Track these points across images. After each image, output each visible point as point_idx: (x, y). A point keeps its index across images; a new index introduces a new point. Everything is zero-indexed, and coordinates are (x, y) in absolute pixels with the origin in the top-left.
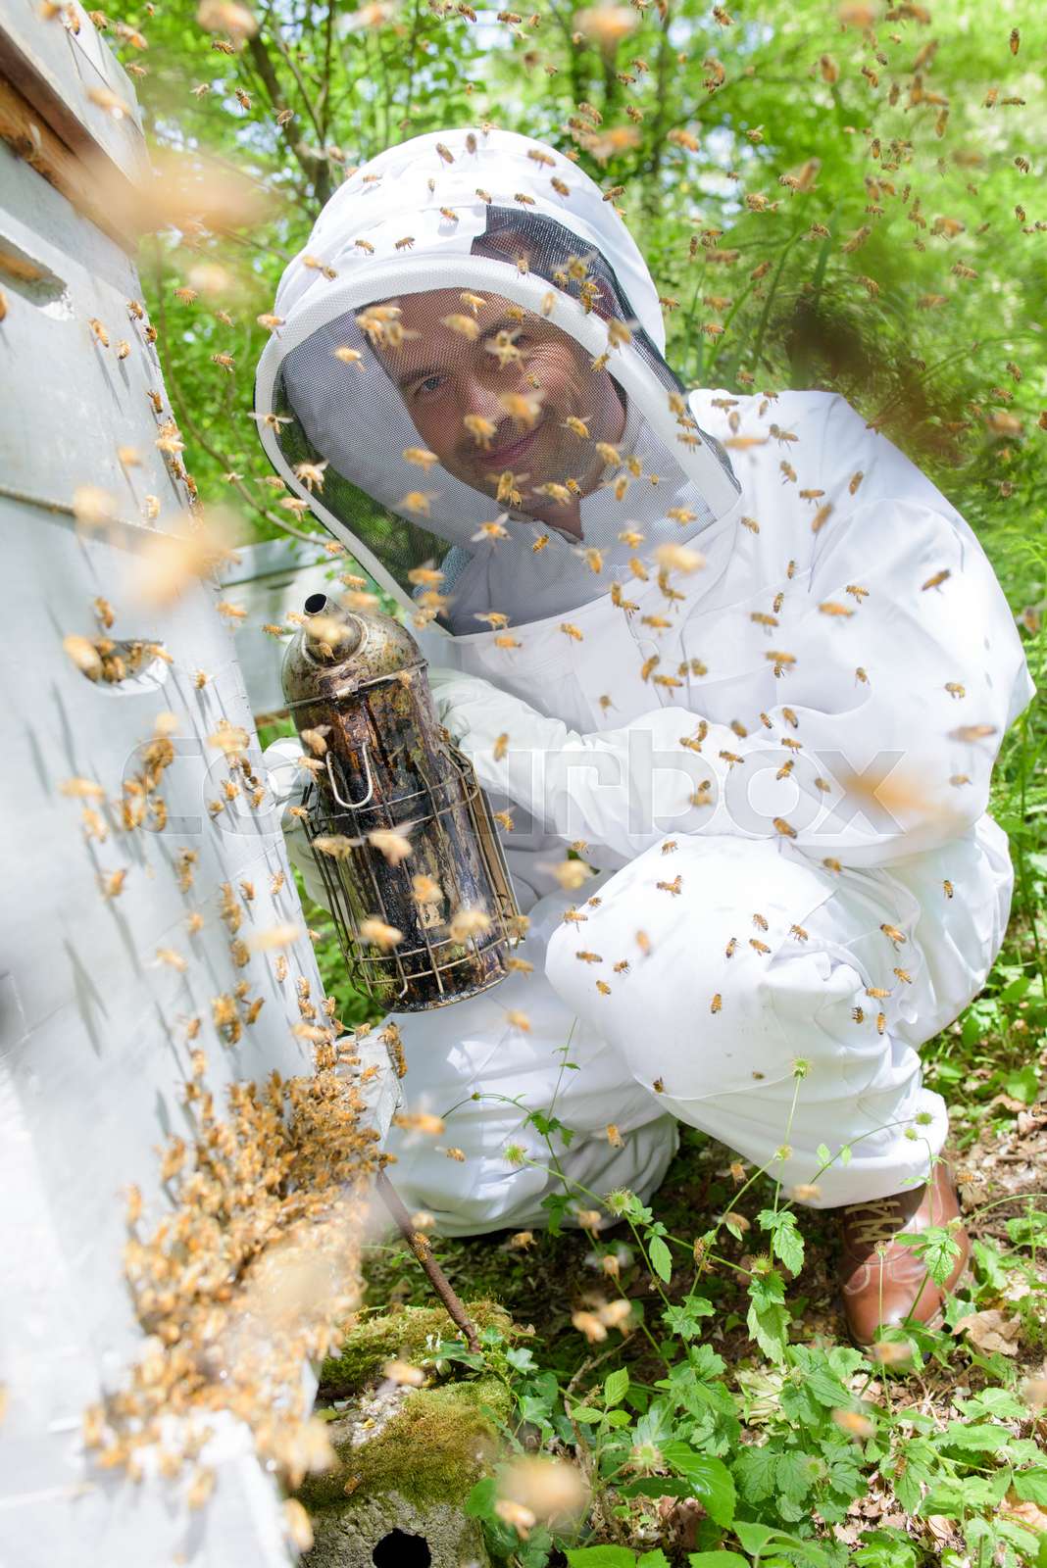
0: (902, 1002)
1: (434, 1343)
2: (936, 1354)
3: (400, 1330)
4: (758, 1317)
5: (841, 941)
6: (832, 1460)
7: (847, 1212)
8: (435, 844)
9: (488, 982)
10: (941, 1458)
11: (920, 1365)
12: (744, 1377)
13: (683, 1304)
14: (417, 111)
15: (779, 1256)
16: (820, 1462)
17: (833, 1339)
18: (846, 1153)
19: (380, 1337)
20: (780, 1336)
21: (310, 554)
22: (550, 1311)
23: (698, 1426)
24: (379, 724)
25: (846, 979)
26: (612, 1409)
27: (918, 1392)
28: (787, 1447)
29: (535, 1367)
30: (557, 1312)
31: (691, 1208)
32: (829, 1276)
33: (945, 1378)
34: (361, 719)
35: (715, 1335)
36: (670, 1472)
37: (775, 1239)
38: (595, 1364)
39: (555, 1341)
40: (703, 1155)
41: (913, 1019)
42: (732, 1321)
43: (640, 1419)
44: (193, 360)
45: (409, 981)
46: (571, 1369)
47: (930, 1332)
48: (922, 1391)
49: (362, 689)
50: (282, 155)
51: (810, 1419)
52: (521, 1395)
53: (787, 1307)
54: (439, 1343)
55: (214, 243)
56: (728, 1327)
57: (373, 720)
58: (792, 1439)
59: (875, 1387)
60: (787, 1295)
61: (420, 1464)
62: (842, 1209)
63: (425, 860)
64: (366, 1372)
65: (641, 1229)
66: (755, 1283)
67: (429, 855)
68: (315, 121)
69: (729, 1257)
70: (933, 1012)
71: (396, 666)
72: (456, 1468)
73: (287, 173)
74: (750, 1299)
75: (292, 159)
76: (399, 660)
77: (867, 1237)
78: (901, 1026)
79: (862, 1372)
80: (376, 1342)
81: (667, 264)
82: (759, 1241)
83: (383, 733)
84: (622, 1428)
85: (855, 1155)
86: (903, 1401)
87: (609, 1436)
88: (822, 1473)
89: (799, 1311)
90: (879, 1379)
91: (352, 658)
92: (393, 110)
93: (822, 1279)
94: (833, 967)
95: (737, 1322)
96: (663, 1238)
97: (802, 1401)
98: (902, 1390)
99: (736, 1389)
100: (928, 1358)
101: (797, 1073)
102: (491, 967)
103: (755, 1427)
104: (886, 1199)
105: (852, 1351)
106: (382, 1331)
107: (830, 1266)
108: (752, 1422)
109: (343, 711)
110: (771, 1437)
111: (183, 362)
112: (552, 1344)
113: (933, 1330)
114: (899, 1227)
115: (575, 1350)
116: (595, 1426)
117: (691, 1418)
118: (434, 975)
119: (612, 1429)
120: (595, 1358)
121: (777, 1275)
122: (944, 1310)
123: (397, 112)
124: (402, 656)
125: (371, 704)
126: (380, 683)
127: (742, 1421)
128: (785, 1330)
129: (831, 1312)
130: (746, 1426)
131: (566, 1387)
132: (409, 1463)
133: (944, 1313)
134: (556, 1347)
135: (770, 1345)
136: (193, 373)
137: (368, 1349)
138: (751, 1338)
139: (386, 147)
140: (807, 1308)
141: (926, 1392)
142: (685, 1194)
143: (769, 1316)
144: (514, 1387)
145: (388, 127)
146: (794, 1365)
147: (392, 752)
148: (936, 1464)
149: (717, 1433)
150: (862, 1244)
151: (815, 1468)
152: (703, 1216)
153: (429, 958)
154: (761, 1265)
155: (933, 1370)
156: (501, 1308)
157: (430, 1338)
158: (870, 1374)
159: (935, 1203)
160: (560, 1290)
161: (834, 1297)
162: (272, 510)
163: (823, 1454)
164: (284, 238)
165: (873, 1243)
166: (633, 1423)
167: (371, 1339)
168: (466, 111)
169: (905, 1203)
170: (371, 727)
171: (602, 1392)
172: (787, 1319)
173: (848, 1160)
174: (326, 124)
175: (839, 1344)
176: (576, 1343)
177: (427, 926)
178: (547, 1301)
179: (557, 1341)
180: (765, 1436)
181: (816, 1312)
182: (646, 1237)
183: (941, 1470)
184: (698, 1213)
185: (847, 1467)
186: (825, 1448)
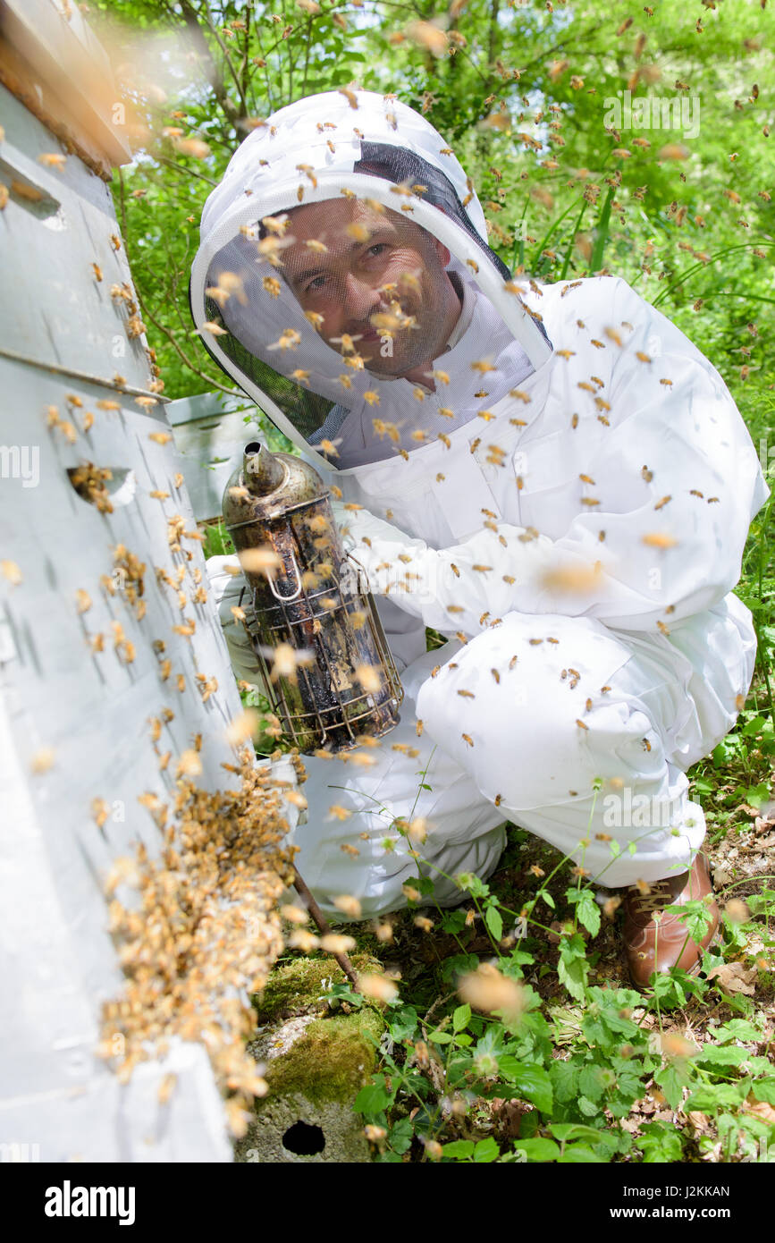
0: (678, 738)
1: (327, 985)
2: (695, 994)
3: (302, 976)
4: (566, 966)
5: (635, 693)
6: (619, 1071)
7: (630, 890)
8: (343, 628)
9: (384, 730)
10: (699, 1070)
11: (683, 1001)
12: (555, 1011)
13: (511, 956)
14: (313, 75)
15: (582, 921)
16: (611, 1072)
17: (619, 983)
18: (633, 848)
19: (287, 980)
20: (582, 980)
21: (232, 403)
22: (410, 962)
23: (521, 1045)
24: (300, 538)
25: (640, 723)
26: (458, 1033)
27: (681, 1021)
28: (586, 1062)
29: (401, 1002)
30: (415, 963)
31: (514, 887)
32: (616, 937)
33: (701, 1012)
34: (288, 535)
35: (532, 980)
36: (499, 1079)
37: (579, 910)
38: (444, 1001)
39: (414, 983)
40: (522, 848)
41: (685, 750)
42: (545, 969)
43: (479, 1041)
44: (146, 259)
45: (327, 731)
46: (427, 1004)
47: (690, 978)
48: (684, 1021)
49: (288, 513)
50: (213, 109)
51: (603, 1041)
52: (391, 1023)
53: (587, 959)
54: (330, 985)
55: (160, 173)
56: (542, 975)
57: (295, 536)
58: (589, 1056)
59: (650, 1018)
60: (587, 951)
61: (318, 1073)
62: (626, 888)
63: (336, 640)
64: (277, 1006)
65: (481, 900)
66: (564, 941)
67: (339, 636)
68: (237, 83)
69: (542, 922)
70: (699, 745)
71: (311, 495)
72: (344, 1076)
73: (216, 121)
74: (560, 953)
75: (220, 111)
76: (313, 491)
77: (645, 908)
78: (677, 755)
79: (640, 1007)
80: (284, 984)
81: (496, 189)
82: (566, 911)
83: (303, 546)
84: (464, 1047)
85: (639, 851)
86: (671, 1028)
87: (455, 1053)
88: (612, 1081)
89: (595, 962)
90: (653, 1012)
91: (279, 490)
92: (295, 74)
93: (611, 939)
94: (631, 713)
95: (548, 970)
96: (496, 907)
97: (598, 1027)
98: (670, 1020)
99: (549, 1019)
100: (689, 996)
101: (595, 787)
102: (386, 719)
103: (562, 1047)
104: (660, 881)
105: (633, 992)
106: (289, 976)
107: (617, 929)
108: (560, 1044)
109: (273, 529)
110: (574, 1055)
111: (140, 261)
112: (412, 986)
113: (692, 977)
114: (669, 902)
115: (429, 991)
116: (444, 1046)
117: (516, 1039)
118: (345, 726)
119: (457, 1048)
120: (444, 996)
121: (580, 936)
122: (701, 961)
123: (299, 77)
124: (315, 488)
125: (294, 523)
126: (300, 508)
127: (554, 1042)
128: (585, 977)
129: (619, 963)
130: (556, 1046)
131: (423, 1018)
132: (310, 1072)
133: (701, 964)
134: (415, 988)
135: (574, 987)
136: (146, 269)
137: (278, 990)
138: (560, 983)
139: (290, 103)
140: (600, 960)
141: (688, 1022)
142: (509, 876)
143: (573, 966)
144: (386, 1017)
145: (291, 88)
146: (592, 1001)
147: (310, 559)
148: (695, 1074)
149: (535, 1050)
150: (640, 914)
151: (607, 1077)
152: (522, 892)
153: (341, 713)
154: (568, 929)
155: (693, 1006)
156: (375, 960)
157: (324, 981)
158: (646, 1008)
159: (695, 884)
160: (418, 946)
161: (619, 953)
162: (205, 371)
163: (613, 1067)
164: (213, 169)
165: (650, 913)
166: (474, 1045)
167: (281, 982)
168: (349, 75)
169: (673, 885)
170: (294, 541)
171: (452, 1021)
172: (587, 968)
173: (634, 854)
174: (245, 85)
175: (623, 987)
176: (429, 986)
177: (340, 689)
178: (408, 954)
179: (416, 984)
180: (569, 1054)
181: (606, 963)
182: (484, 906)
183: (699, 1080)
184: (519, 890)
185: (630, 1076)
186: (615, 1062)
